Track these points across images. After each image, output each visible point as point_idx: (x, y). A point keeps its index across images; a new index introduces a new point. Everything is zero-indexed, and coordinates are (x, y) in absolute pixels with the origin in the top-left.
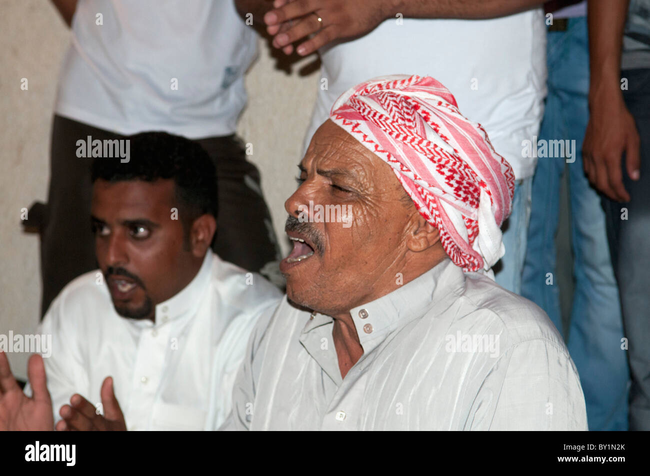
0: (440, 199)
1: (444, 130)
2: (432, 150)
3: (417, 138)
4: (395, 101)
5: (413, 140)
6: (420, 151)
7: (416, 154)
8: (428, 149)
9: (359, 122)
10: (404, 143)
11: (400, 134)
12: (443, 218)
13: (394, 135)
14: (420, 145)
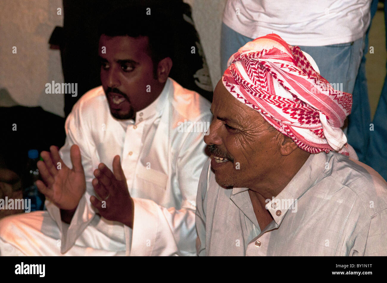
0: (291, 126)
1: (286, 84)
2: (278, 101)
3: (267, 95)
4: (254, 69)
5: (265, 97)
6: (271, 102)
7: (268, 105)
8: (275, 101)
9: (234, 85)
10: (260, 99)
11: (257, 93)
12: (296, 136)
13: (254, 94)
14: (270, 99)
